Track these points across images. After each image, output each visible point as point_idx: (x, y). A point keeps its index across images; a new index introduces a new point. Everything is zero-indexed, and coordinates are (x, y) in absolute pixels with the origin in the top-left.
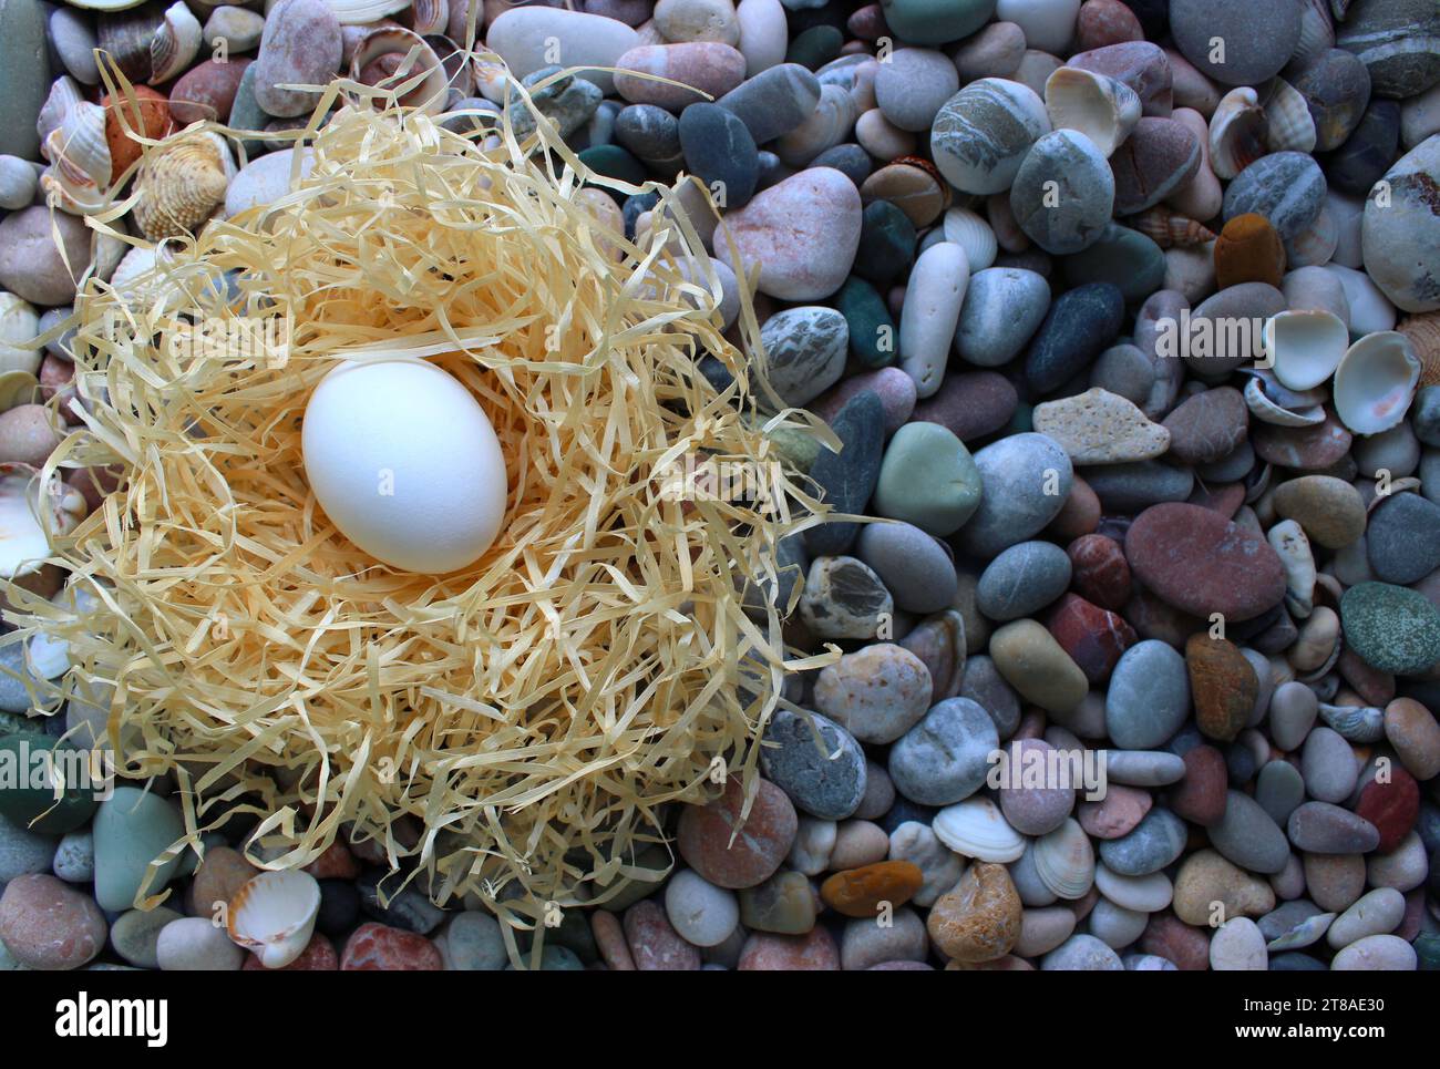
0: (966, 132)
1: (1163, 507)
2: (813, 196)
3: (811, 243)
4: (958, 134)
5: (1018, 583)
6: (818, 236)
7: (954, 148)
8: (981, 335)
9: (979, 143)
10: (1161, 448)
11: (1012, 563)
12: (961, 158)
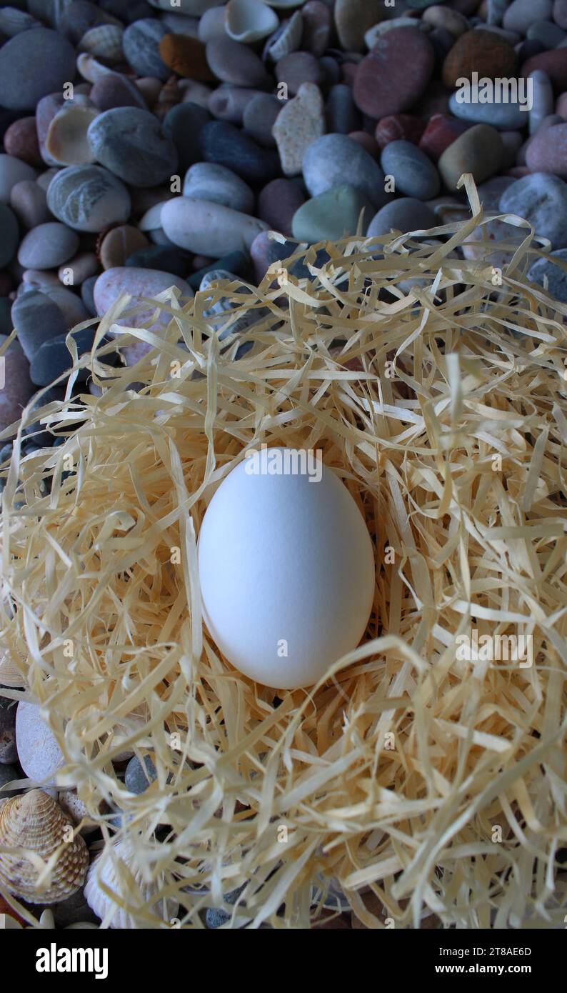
0: (80, 192)
1: (356, 96)
2: (114, 287)
3: (149, 288)
4: (82, 198)
5: (411, 160)
6: (145, 283)
7: (92, 200)
8: (230, 195)
9: (90, 186)
10: (314, 88)
11: (397, 164)
12: (100, 197)
